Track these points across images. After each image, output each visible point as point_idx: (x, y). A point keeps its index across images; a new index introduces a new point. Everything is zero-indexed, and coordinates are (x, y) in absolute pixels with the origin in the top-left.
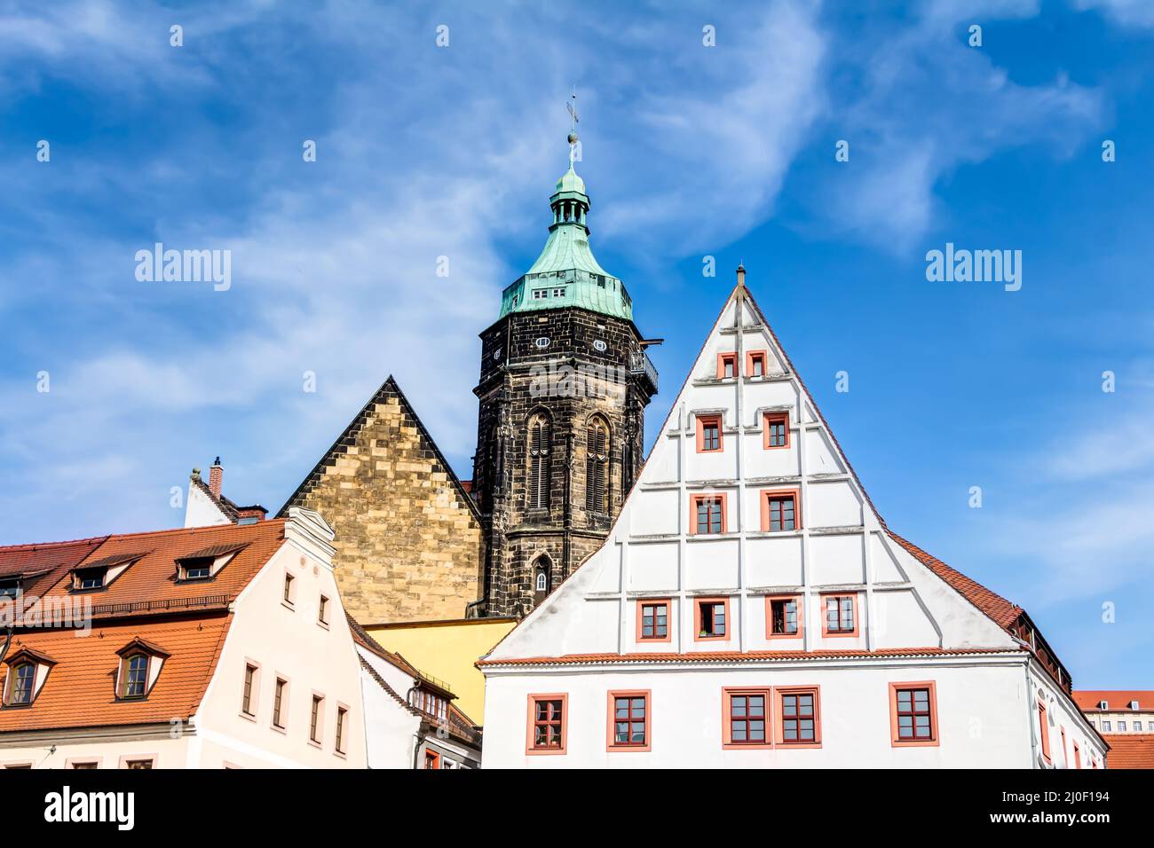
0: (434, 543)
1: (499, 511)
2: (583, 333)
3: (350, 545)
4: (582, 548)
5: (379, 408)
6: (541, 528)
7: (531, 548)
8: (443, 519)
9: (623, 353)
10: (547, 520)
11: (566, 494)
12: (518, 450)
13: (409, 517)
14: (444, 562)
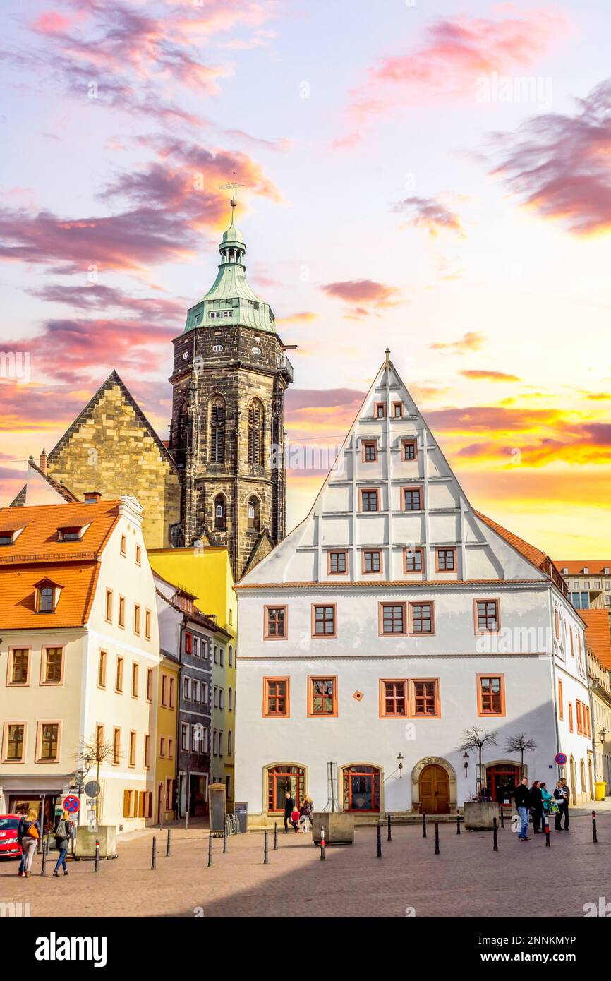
0: (146, 485)
1: (191, 464)
2: (245, 342)
3: (91, 486)
4: (246, 489)
5: (107, 392)
6: (219, 475)
7: (212, 489)
8: (152, 469)
9: (271, 356)
10: (222, 470)
11: (235, 452)
12: (202, 422)
13: (129, 467)
14: (153, 497)
